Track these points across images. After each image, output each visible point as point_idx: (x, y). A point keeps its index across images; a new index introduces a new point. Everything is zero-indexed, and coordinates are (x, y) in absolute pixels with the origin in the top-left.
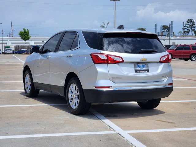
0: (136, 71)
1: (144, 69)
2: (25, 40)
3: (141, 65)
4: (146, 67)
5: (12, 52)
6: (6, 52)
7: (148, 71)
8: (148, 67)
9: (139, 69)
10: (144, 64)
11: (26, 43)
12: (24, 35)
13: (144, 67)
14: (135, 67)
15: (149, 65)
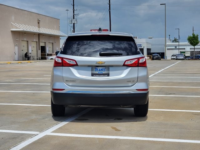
1: (104, 72)
2: (193, 46)
3: (101, 68)
4: (106, 71)
5: (183, 57)
6: (177, 57)
7: (108, 75)
8: (109, 71)
9: (97, 72)
10: (104, 68)
11: (194, 49)
12: (193, 41)
13: (104, 70)
14: (92, 70)
15: (111, 68)
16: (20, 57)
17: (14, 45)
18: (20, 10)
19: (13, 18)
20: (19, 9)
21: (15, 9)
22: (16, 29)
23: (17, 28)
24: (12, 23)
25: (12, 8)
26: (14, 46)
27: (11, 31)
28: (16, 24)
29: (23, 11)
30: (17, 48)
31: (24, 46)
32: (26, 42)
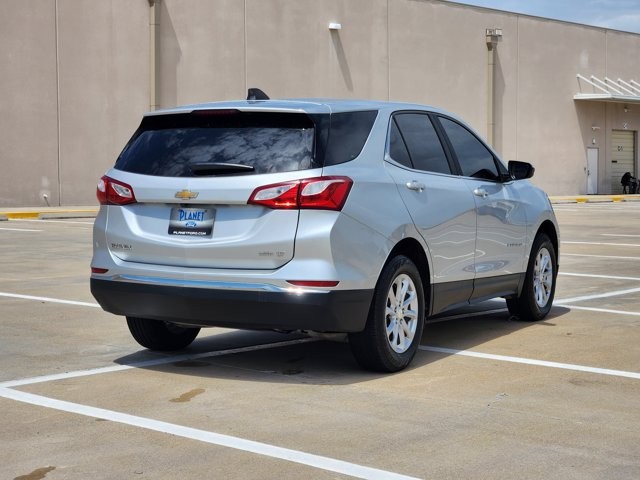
0: (172, 230)
1: (199, 224)
3: (193, 211)
4: (206, 219)
7: (209, 231)
8: (214, 218)
9: (183, 223)
10: (201, 210)
13: (200, 218)
14: (172, 218)
15: (219, 210)
16: (605, 182)
17: (585, 143)
18: (611, 34)
19: (584, 59)
20: (606, 30)
21: (593, 31)
22: (595, 92)
23: (595, 90)
24: (579, 75)
25: (582, 29)
26: (582, 147)
27: (576, 100)
28: (592, 80)
29: (622, 36)
30: (593, 153)
31: (620, 149)
32: (630, 136)
